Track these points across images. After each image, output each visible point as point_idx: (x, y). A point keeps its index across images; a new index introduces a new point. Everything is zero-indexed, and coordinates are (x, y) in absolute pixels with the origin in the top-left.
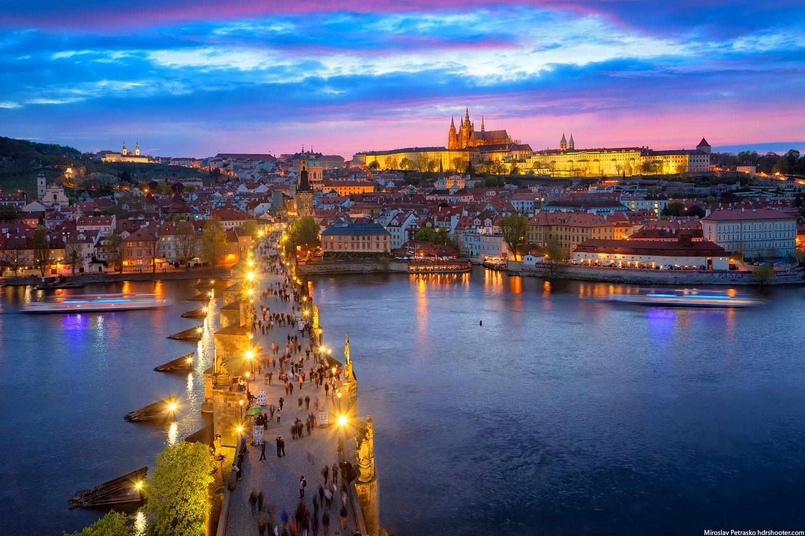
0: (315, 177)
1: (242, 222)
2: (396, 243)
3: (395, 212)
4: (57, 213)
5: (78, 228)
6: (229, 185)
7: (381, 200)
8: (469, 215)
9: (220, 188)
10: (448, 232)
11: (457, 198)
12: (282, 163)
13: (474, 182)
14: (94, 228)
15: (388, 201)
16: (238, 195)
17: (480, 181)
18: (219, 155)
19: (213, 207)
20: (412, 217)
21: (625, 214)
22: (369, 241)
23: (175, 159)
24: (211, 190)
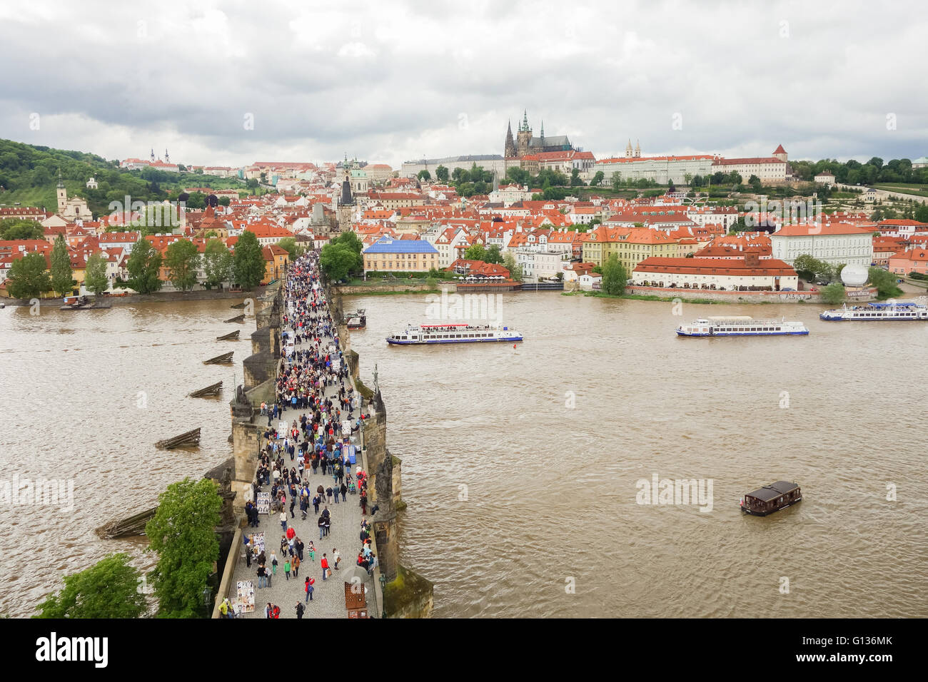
0: (359, 189)
1: (280, 238)
2: (445, 262)
3: (444, 227)
4: (79, 229)
5: (100, 245)
6: (267, 197)
7: (430, 214)
8: (523, 230)
9: (258, 200)
10: (501, 250)
11: (512, 211)
12: (324, 172)
13: (531, 194)
14: (118, 245)
15: (438, 215)
16: (276, 209)
17: (538, 193)
18: (257, 164)
19: (249, 222)
20: (462, 233)
21: (690, 229)
22: (415, 260)
23: (209, 169)
24: (247, 203)
